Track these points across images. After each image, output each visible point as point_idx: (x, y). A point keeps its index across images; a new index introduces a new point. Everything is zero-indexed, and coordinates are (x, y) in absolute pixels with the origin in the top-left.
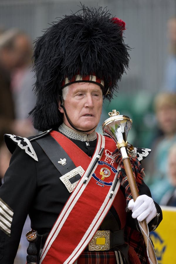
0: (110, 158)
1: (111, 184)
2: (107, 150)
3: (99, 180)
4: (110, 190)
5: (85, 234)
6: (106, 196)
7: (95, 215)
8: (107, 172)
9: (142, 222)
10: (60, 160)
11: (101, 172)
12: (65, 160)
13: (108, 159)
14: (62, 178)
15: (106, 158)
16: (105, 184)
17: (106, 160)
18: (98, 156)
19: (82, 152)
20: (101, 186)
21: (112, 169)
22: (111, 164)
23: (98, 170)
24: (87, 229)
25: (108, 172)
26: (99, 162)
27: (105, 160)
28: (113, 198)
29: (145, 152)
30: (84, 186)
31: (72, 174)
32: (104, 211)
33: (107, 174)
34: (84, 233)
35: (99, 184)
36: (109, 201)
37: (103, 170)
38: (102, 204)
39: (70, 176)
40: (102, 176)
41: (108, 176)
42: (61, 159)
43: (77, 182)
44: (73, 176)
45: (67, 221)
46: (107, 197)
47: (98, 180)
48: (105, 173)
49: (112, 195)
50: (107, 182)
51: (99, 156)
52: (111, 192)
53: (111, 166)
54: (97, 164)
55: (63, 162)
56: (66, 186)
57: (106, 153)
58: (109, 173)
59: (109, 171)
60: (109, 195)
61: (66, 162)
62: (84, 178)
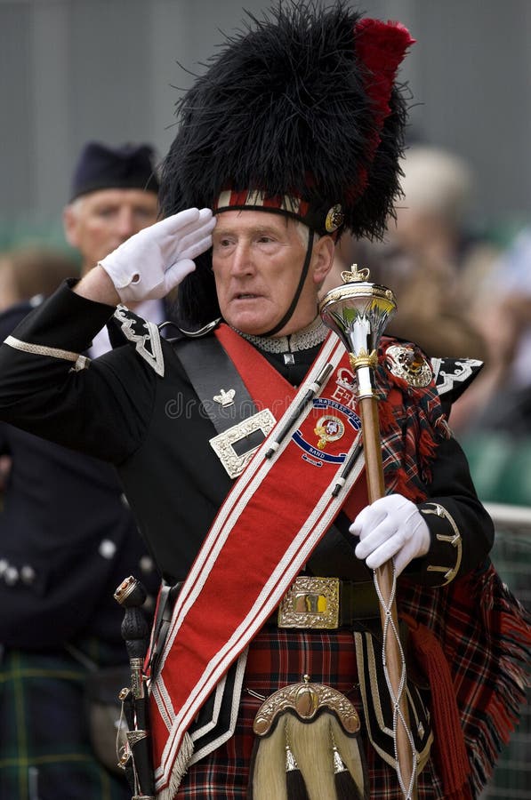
0: (348, 391)
1: (342, 460)
2: (346, 370)
3: (311, 450)
4: (337, 475)
5: (265, 589)
6: (324, 489)
7: (290, 541)
8: (333, 428)
9: (382, 567)
10: (220, 394)
11: (319, 428)
12: (232, 392)
13: (342, 394)
14: (214, 443)
15: (337, 391)
16: (327, 458)
17: (338, 396)
18: (314, 387)
19: (276, 375)
20: (315, 463)
21: (350, 420)
22: (348, 405)
23: (311, 422)
24: (268, 576)
25: (337, 427)
26: (315, 401)
27: (333, 396)
28: (343, 495)
29: (462, 370)
30: (268, 466)
31: (241, 430)
32: (315, 531)
33: (334, 433)
34: (262, 585)
35: (308, 460)
36: (330, 503)
37: (325, 423)
38: (312, 511)
39: (237, 436)
40: (320, 438)
41: (336, 438)
42: (222, 391)
43: (254, 451)
44: (244, 436)
45: (221, 554)
46: (326, 493)
47: (307, 448)
48: (327, 431)
49: (339, 488)
50: (333, 454)
51: (316, 385)
52: (338, 479)
53: (348, 412)
54: (311, 406)
55: (226, 397)
56: (222, 462)
57: (340, 378)
58: (340, 431)
59: (341, 423)
60: (332, 488)
61: (233, 399)
62: (271, 444)
